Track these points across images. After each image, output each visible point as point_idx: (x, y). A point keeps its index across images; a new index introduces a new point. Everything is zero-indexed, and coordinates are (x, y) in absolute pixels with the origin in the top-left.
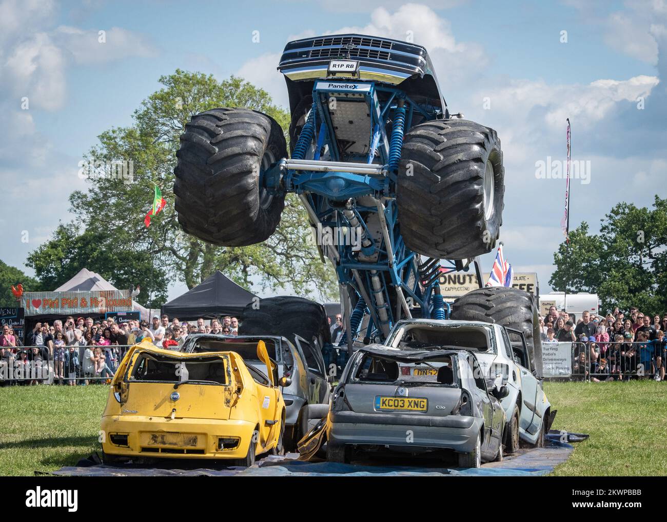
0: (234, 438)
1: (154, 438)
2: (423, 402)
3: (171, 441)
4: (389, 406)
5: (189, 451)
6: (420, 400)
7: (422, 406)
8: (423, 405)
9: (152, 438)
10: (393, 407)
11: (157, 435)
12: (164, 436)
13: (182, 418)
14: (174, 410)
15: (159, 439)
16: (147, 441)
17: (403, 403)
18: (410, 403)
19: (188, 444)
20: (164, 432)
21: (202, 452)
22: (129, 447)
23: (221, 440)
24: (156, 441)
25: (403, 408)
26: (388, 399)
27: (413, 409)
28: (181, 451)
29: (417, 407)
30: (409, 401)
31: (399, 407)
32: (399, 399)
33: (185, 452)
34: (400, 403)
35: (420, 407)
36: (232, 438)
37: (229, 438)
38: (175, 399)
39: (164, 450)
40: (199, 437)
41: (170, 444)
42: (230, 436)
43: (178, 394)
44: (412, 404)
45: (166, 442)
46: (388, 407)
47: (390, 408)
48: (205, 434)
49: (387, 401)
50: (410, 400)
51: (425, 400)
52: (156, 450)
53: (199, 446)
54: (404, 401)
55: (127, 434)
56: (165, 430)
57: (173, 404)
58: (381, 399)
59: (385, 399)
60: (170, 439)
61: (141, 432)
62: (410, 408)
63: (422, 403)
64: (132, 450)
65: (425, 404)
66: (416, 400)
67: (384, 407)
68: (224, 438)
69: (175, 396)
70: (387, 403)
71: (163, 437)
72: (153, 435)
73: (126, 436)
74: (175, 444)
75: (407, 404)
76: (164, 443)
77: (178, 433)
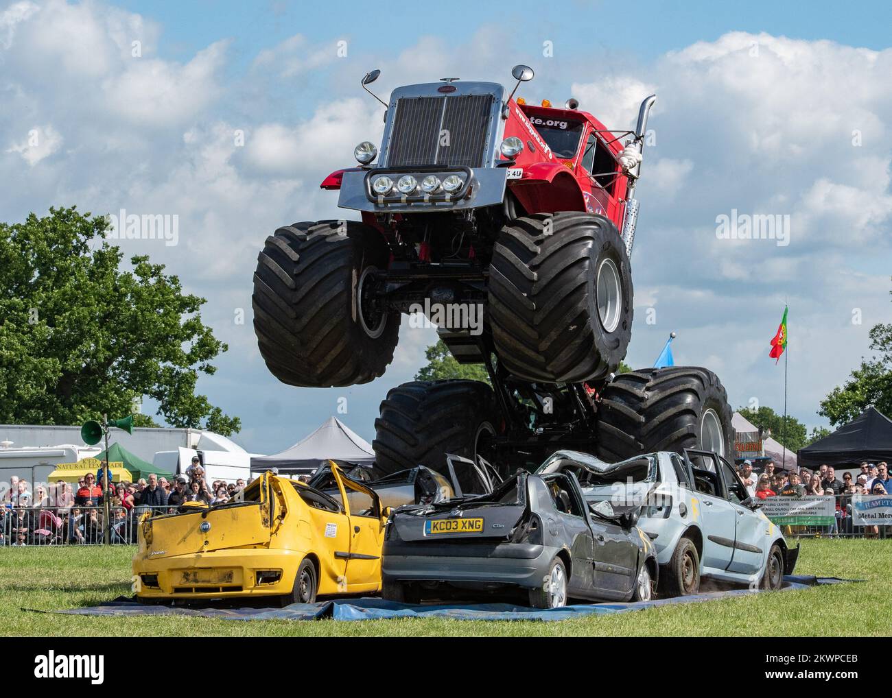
0: (274, 570)
1: (186, 576)
2: (479, 521)
3: (203, 579)
4: (441, 529)
5: (225, 589)
6: (475, 520)
7: (477, 527)
8: (479, 526)
9: (184, 577)
10: (445, 531)
11: (189, 572)
12: (196, 573)
13: (214, 551)
14: (207, 543)
15: (191, 577)
16: (178, 580)
17: (456, 525)
18: (464, 524)
19: (223, 581)
20: (195, 568)
21: (240, 588)
22: (160, 588)
23: (259, 574)
24: (187, 580)
25: (456, 531)
26: (439, 521)
27: (467, 530)
28: (217, 590)
29: (473, 528)
30: (463, 522)
31: (452, 529)
32: (452, 521)
33: (221, 590)
34: (453, 526)
35: (476, 528)
36: (272, 570)
37: (268, 570)
38: (206, 530)
39: (199, 590)
40: (235, 572)
41: (203, 581)
42: (270, 569)
43: (209, 524)
44: (467, 525)
45: (199, 580)
46: (439, 531)
47: (442, 531)
48: (241, 568)
49: (439, 524)
50: (464, 520)
51: (481, 520)
52: (189, 590)
53: (236, 582)
54: (457, 522)
55: (156, 574)
56: (197, 566)
57: (204, 535)
58: (433, 522)
59: (436, 522)
60: (203, 576)
61: (172, 570)
62: (464, 530)
63: (478, 523)
64: (164, 591)
65: (481, 523)
66: (471, 520)
67: (436, 531)
68: (263, 570)
69: (205, 527)
70: (438, 526)
72: (185, 573)
73: (155, 577)
74: (209, 582)
75: (460, 525)
76: (196, 581)
77: (210, 568)
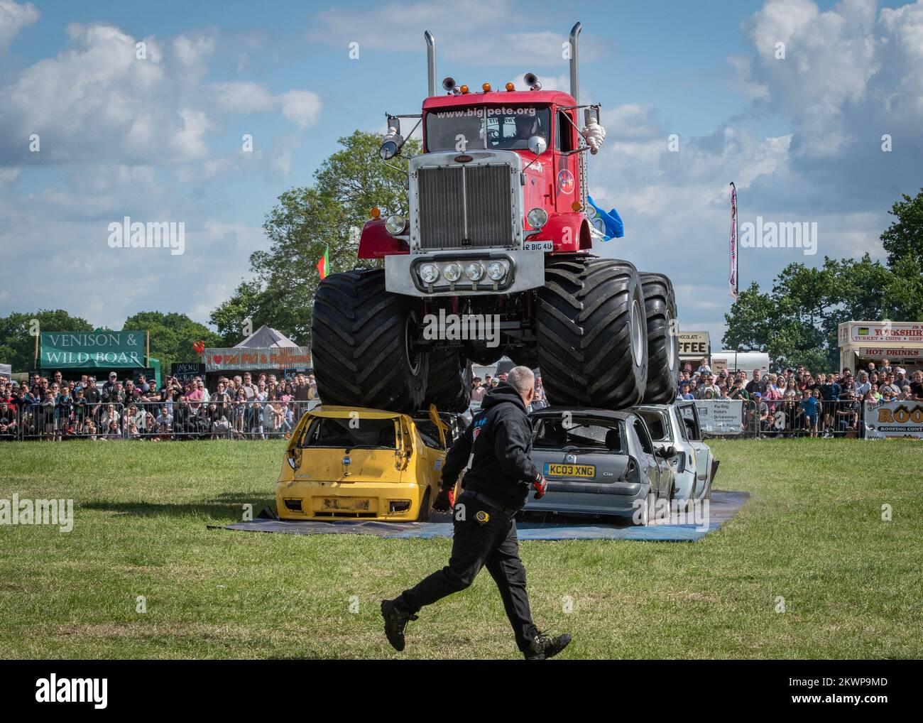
0: (405, 501)
1: (327, 502)
3: (344, 506)
4: (557, 472)
5: (361, 516)
6: (588, 467)
8: (591, 472)
9: (325, 503)
10: (561, 474)
11: (330, 499)
12: (337, 500)
13: (353, 482)
14: (346, 475)
15: (332, 504)
16: (320, 506)
17: (571, 470)
18: (578, 470)
19: (360, 508)
20: (336, 496)
21: (374, 515)
22: (303, 512)
23: (392, 503)
24: (328, 506)
25: (570, 475)
26: (557, 465)
27: (581, 475)
28: (353, 516)
29: (585, 474)
31: (567, 474)
32: (568, 466)
33: (357, 516)
34: (569, 470)
35: (588, 474)
36: (403, 501)
37: (400, 500)
38: (347, 464)
39: (337, 515)
40: (370, 500)
41: (343, 508)
43: (350, 458)
44: (580, 471)
45: (339, 506)
46: (556, 474)
47: (558, 474)
48: (377, 498)
50: (578, 466)
51: (593, 467)
52: (329, 515)
53: (371, 509)
54: (572, 468)
55: (301, 499)
56: (337, 495)
57: (346, 467)
58: (550, 466)
59: (553, 466)
60: (342, 503)
61: (314, 497)
62: (578, 475)
63: (590, 470)
64: (306, 515)
65: (593, 471)
66: (584, 467)
67: (553, 474)
68: (396, 500)
69: (347, 461)
70: (555, 469)
71: (335, 501)
72: (326, 500)
73: (300, 502)
74: (348, 508)
75: (575, 471)
76: (336, 507)
77: (350, 497)
